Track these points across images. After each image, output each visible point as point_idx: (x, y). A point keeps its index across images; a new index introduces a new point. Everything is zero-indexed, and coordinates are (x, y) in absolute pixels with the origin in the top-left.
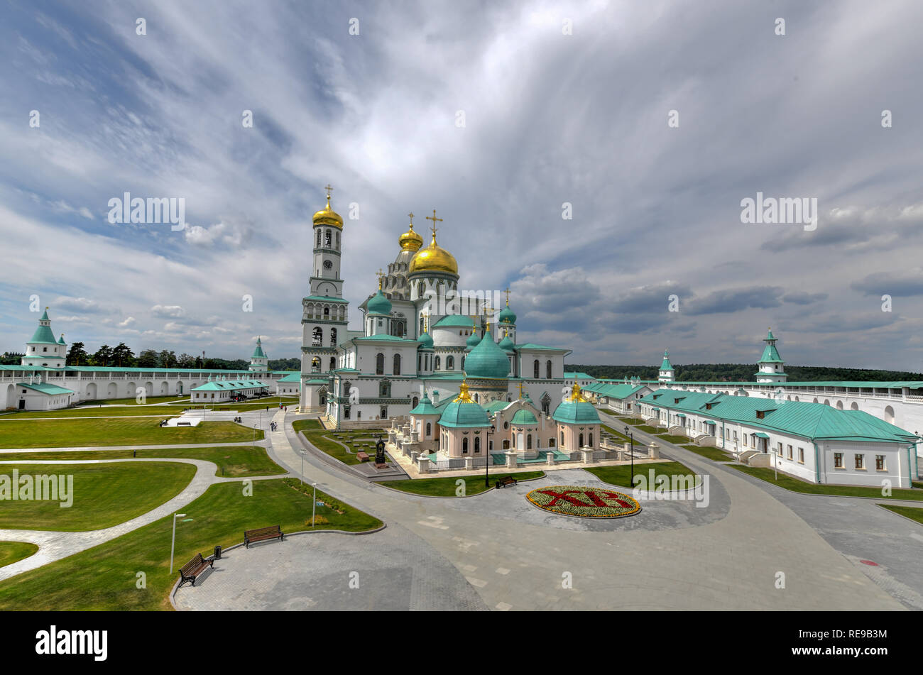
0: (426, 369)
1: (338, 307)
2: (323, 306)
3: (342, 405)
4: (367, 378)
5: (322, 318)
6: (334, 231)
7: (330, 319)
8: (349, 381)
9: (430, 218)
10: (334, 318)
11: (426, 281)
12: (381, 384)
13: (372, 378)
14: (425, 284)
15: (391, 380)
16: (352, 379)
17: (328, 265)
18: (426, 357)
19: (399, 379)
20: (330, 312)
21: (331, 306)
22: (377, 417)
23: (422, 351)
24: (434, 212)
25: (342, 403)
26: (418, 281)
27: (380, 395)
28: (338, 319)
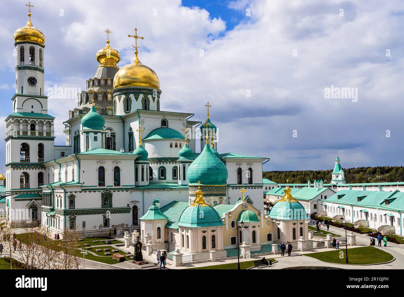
0: (143, 180)
1: (45, 123)
2: (29, 122)
3: (67, 217)
4: (90, 190)
5: (29, 134)
6: (37, 48)
7: (37, 134)
8: (74, 193)
9: (132, 36)
10: (41, 133)
11: (132, 96)
12: (103, 195)
13: (95, 190)
14: (130, 99)
15: (112, 191)
16: (76, 192)
17: (32, 81)
18: (143, 169)
19: (119, 190)
20: (37, 127)
21: (37, 123)
22: (101, 226)
23: (139, 163)
24: (136, 30)
25: (67, 215)
26: (123, 97)
27: (102, 205)
28: (45, 135)
